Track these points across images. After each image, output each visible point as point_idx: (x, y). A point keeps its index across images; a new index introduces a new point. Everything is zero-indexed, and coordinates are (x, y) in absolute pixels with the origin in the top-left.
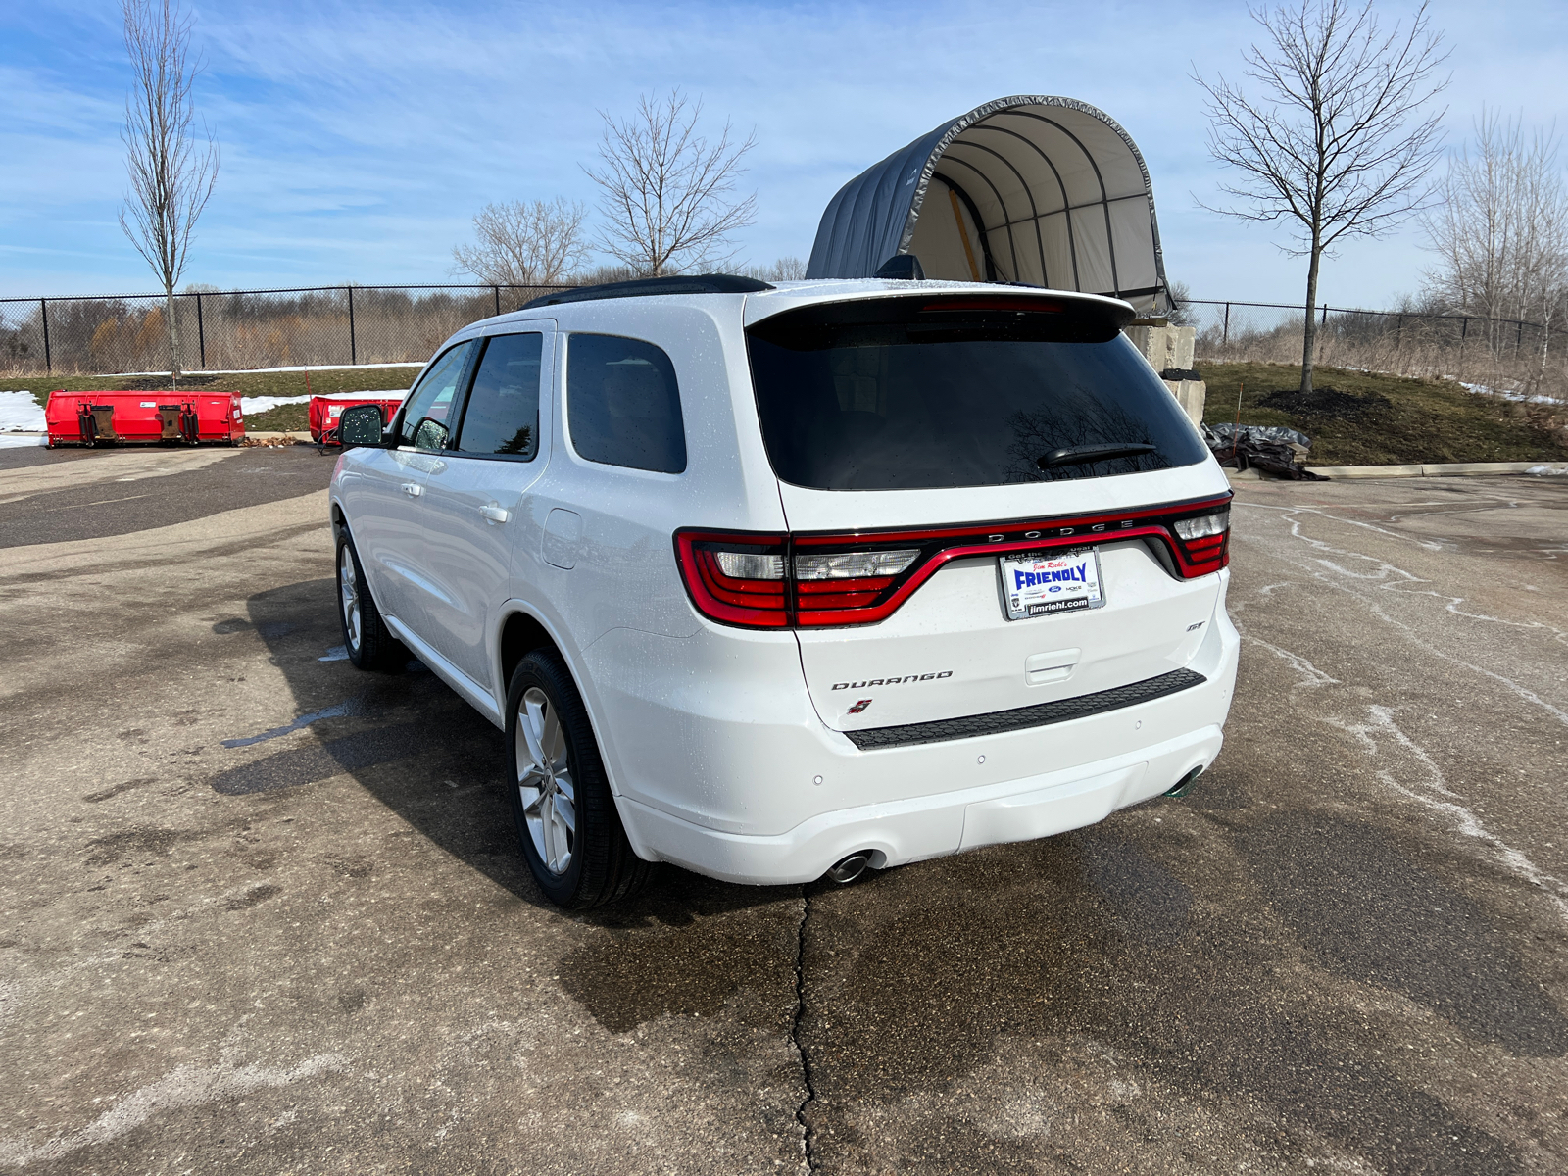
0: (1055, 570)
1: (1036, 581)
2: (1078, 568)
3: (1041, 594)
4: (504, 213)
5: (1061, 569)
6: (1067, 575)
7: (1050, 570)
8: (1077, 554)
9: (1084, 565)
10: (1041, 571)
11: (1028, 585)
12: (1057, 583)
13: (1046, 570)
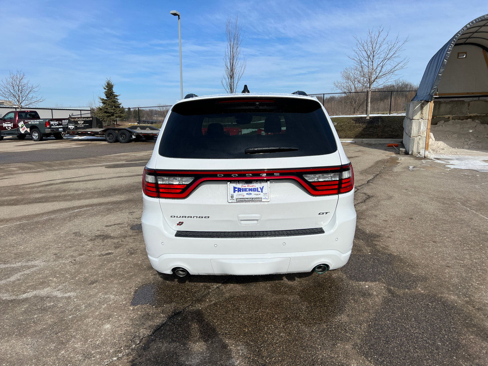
0: (250, 188)
1: (242, 191)
2: (260, 188)
3: (243, 195)
4: (350, 70)
5: (253, 188)
6: (255, 190)
7: (248, 188)
8: (260, 183)
9: (263, 187)
10: (244, 188)
11: (238, 192)
12: (250, 192)
13: (246, 187)
